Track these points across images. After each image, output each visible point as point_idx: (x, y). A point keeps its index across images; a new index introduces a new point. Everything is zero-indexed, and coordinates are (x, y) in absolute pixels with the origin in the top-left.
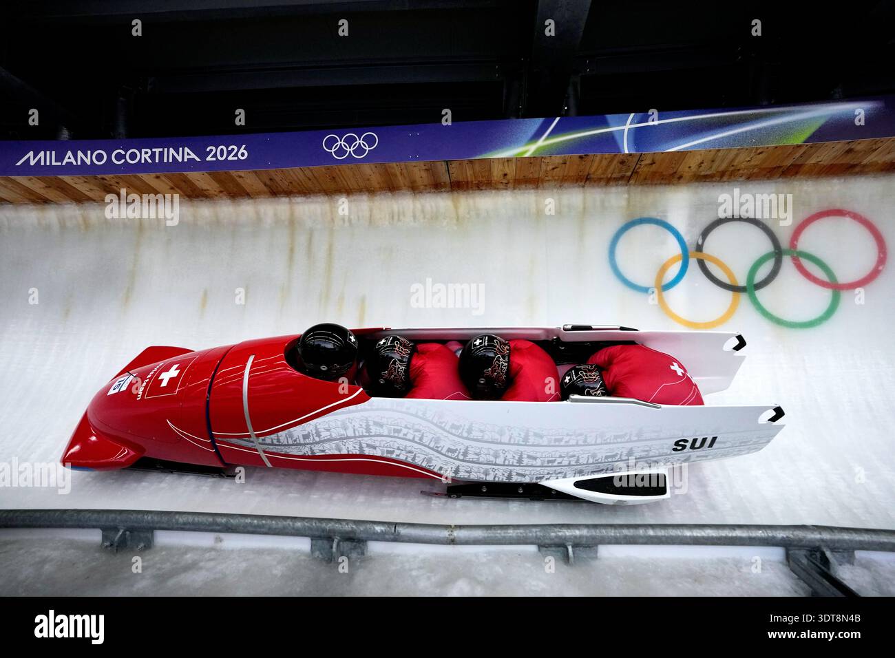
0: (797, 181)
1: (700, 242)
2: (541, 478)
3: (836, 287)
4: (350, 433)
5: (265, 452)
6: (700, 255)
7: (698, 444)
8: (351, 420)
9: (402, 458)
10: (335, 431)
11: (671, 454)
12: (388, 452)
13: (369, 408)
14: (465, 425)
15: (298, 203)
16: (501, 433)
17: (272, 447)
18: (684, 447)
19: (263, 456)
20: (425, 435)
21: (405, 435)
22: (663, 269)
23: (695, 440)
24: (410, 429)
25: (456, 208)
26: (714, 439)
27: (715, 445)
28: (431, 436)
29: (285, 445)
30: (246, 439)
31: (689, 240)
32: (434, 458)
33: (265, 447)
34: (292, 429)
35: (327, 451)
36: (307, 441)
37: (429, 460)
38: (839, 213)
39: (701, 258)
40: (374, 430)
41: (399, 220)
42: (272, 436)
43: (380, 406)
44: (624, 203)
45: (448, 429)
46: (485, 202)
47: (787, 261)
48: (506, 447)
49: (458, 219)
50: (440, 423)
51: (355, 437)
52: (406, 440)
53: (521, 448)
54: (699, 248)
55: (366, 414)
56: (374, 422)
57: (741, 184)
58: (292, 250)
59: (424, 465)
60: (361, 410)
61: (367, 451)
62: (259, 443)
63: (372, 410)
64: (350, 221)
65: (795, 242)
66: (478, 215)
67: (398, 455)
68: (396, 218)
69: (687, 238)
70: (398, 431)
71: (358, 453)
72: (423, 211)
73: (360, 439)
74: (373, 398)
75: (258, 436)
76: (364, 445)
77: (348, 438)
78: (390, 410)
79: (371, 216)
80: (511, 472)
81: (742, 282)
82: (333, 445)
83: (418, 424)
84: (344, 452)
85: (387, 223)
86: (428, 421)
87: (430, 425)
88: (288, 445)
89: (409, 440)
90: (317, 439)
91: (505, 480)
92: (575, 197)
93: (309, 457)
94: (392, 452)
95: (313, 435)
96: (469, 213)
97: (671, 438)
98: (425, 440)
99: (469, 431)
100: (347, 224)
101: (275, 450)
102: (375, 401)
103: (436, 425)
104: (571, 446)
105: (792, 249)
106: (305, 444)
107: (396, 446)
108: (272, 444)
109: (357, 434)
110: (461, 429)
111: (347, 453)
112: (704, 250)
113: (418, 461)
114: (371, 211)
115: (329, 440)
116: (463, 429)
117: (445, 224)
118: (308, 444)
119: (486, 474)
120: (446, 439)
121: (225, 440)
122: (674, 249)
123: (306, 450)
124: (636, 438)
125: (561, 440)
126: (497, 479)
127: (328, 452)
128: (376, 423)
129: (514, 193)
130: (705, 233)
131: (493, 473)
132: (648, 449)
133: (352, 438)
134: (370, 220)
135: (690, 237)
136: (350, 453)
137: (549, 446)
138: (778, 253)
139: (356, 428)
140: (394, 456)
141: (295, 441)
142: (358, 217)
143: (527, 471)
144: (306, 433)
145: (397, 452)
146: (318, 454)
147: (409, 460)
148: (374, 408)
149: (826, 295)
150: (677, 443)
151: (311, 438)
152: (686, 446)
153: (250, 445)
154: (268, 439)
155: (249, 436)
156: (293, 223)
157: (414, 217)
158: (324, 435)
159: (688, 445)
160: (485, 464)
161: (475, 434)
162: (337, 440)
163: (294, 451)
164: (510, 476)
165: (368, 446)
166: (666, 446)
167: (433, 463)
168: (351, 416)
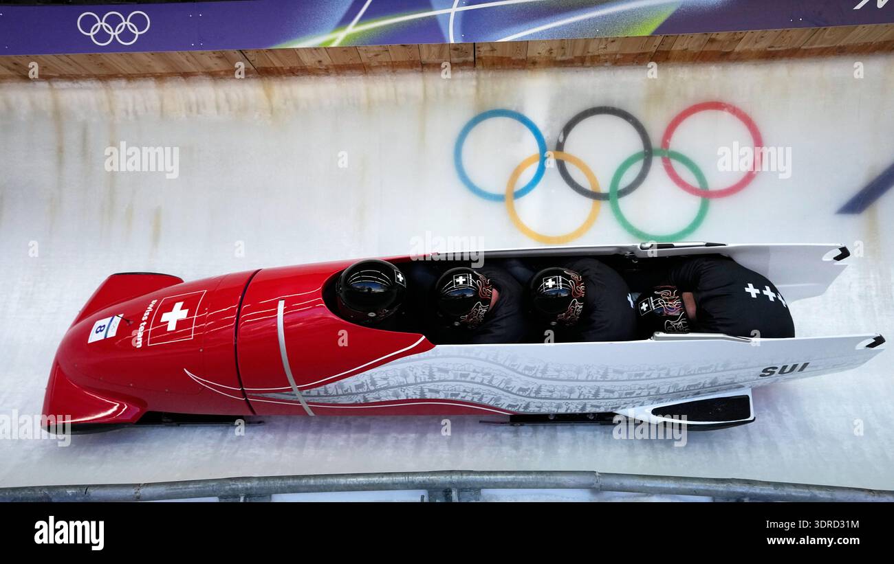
0: (670, 67)
1: (561, 140)
2: (616, 408)
3: (706, 195)
4: (411, 380)
5: (308, 403)
6: (561, 156)
7: (787, 370)
8: (412, 369)
9: (468, 399)
10: (393, 379)
11: (757, 379)
12: (452, 395)
13: (434, 355)
14: (539, 366)
15: (63, 89)
16: (579, 372)
17: (317, 398)
18: (772, 373)
19: (306, 407)
20: (495, 377)
21: (473, 378)
22: (517, 173)
23: (785, 367)
24: (478, 373)
25: (269, 96)
26: (805, 365)
27: (806, 369)
28: (501, 378)
29: (334, 396)
30: (287, 393)
31: (548, 137)
32: (503, 397)
33: (309, 399)
34: (342, 381)
35: (382, 398)
36: (361, 390)
37: (499, 399)
38: (717, 106)
39: (560, 158)
40: (437, 375)
41: (198, 112)
42: (319, 388)
43: (445, 353)
44: (472, 91)
45: (521, 371)
46: (305, 90)
47: (657, 164)
48: (582, 384)
49: (272, 111)
50: (512, 365)
51: (416, 384)
52: (475, 383)
53: (598, 384)
54: (560, 147)
55: (429, 362)
56: (438, 368)
57: (608, 69)
58: (60, 150)
59: (491, 403)
60: (425, 358)
61: (428, 396)
62: (303, 396)
63: (436, 357)
64: (135, 113)
65: (668, 141)
66: (296, 106)
67: (464, 397)
68: (194, 108)
69: (546, 135)
70: (466, 376)
71: (418, 397)
72: (228, 101)
73: (422, 385)
74: (437, 346)
75: (301, 389)
76: (426, 390)
77: (408, 385)
78: (457, 357)
79: (162, 107)
80: (585, 404)
81: (604, 188)
82: (390, 392)
83: (487, 368)
84: (403, 397)
85: (184, 116)
86: (500, 365)
87: (501, 368)
88: (338, 395)
89: (478, 383)
90: (372, 388)
91: (578, 411)
92: (412, 85)
93: (361, 404)
94: (457, 395)
95: (367, 384)
96: (285, 104)
97: (759, 367)
98: (495, 382)
99: (544, 371)
100: (131, 117)
101: (321, 401)
102: (439, 348)
103: (507, 368)
104: (652, 379)
105: (664, 149)
106: (357, 394)
107: (462, 389)
108: (319, 395)
109: (419, 381)
110: (536, 369)
111: (405, 398)
112: (564, 150)
113: (485, 401)
114: (161, 99)
115: (385, 388)
116: (537, 370)
117: (256, 116)
118: (361, 393)
119: (559, 407)
120: (518, 380)
121: (259, 395)
122: (530, 146)
123: (359, 399)
124: (722, 369)
125: (642, 374)
126: (569, 412)
127: (384, 399)
128: (440, 370)
129: (339, 79)
130: (567, 129)
131: (565, 406)
132: (734, 377)
133: (412, 384)
134: (162, 111)
135: (550, 133)
136: (410, 398)
137: (629, 380)
138: (648, 154)
139: (417, 375)
140: (459, 398)
141: (347, 391)
142: (146, 109)
143: (603, 403)
144: (360, 383)
145: (463, 394)
146: (371, 401)
147: (476, 400)
148: (438, 355)
149: (694, 202)
150: (765, 371)
151: (366, 387)
152: (774, 372)
153: (291, 398)
154: (314, 392)
155: (291, 390)
156: (58, 115)
157: (218, 108)
158: (380, 383)
159: (777, 371)
160: (558, 399)
161: (550, 374)
162: (396, 387)
163: (344, 400)
164: (584, 407)
165: (430, 390)
166: (752, 373)
167: (502, 402)
168: (411, 364)
